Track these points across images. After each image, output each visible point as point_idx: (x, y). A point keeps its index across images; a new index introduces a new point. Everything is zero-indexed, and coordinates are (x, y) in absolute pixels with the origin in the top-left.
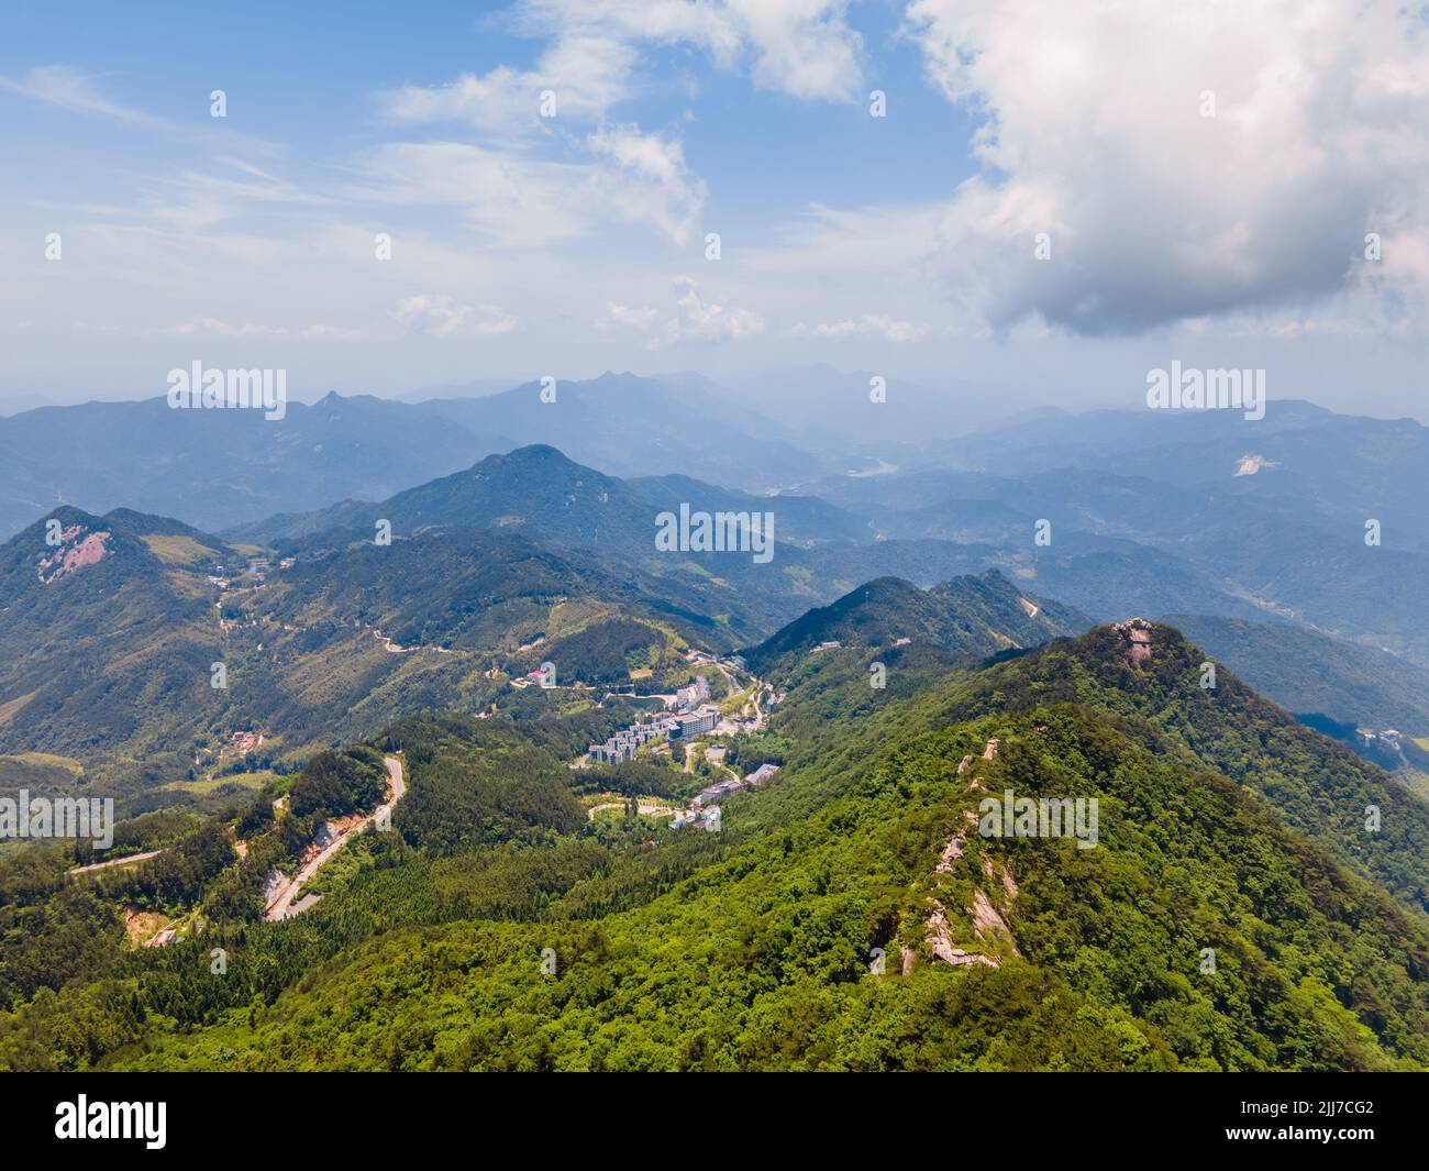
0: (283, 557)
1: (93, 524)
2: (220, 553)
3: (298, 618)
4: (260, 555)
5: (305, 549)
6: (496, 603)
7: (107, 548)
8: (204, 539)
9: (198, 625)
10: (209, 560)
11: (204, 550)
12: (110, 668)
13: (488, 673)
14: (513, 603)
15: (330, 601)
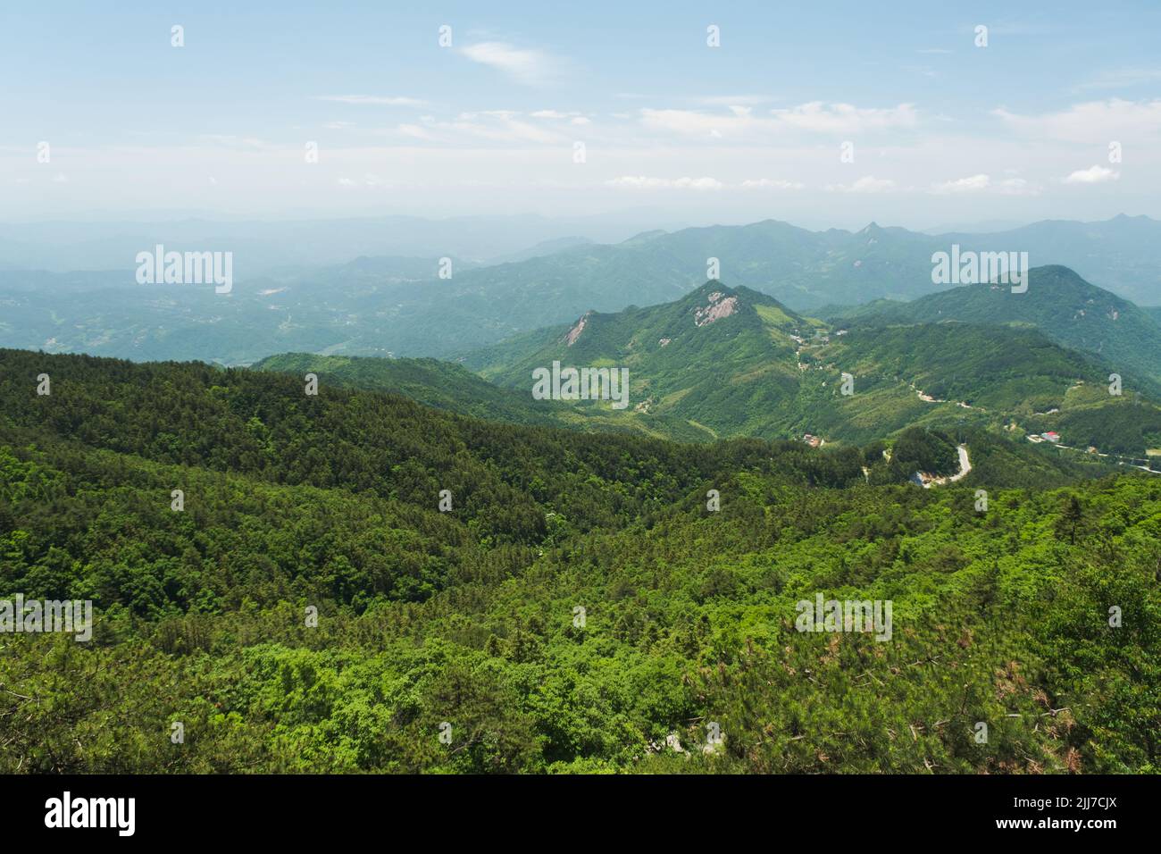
0: (838, 330)
1: (729, 293)
2: (796, 323)
3: (852, 369)
4: (822, 327)
5: (855, 326)
6: (1015, 377)
7: (734, 308)
8: (789, 313)
9: (786, 362)
10: (790, 325)
11: (788, 319)
12: (734, 380)
13: (1006, 427)
14: (1031, 379)
15: (877, 359)
